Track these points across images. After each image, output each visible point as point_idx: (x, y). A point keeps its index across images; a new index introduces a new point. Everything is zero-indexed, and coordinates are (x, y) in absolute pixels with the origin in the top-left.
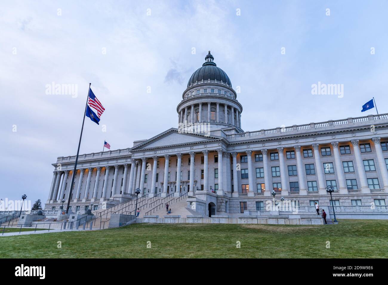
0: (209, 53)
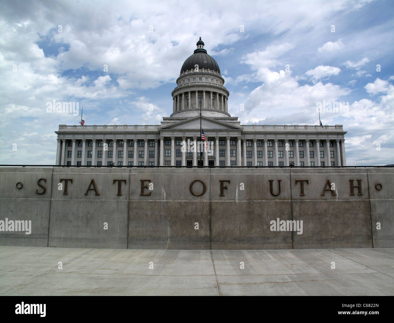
0: (200, 39)
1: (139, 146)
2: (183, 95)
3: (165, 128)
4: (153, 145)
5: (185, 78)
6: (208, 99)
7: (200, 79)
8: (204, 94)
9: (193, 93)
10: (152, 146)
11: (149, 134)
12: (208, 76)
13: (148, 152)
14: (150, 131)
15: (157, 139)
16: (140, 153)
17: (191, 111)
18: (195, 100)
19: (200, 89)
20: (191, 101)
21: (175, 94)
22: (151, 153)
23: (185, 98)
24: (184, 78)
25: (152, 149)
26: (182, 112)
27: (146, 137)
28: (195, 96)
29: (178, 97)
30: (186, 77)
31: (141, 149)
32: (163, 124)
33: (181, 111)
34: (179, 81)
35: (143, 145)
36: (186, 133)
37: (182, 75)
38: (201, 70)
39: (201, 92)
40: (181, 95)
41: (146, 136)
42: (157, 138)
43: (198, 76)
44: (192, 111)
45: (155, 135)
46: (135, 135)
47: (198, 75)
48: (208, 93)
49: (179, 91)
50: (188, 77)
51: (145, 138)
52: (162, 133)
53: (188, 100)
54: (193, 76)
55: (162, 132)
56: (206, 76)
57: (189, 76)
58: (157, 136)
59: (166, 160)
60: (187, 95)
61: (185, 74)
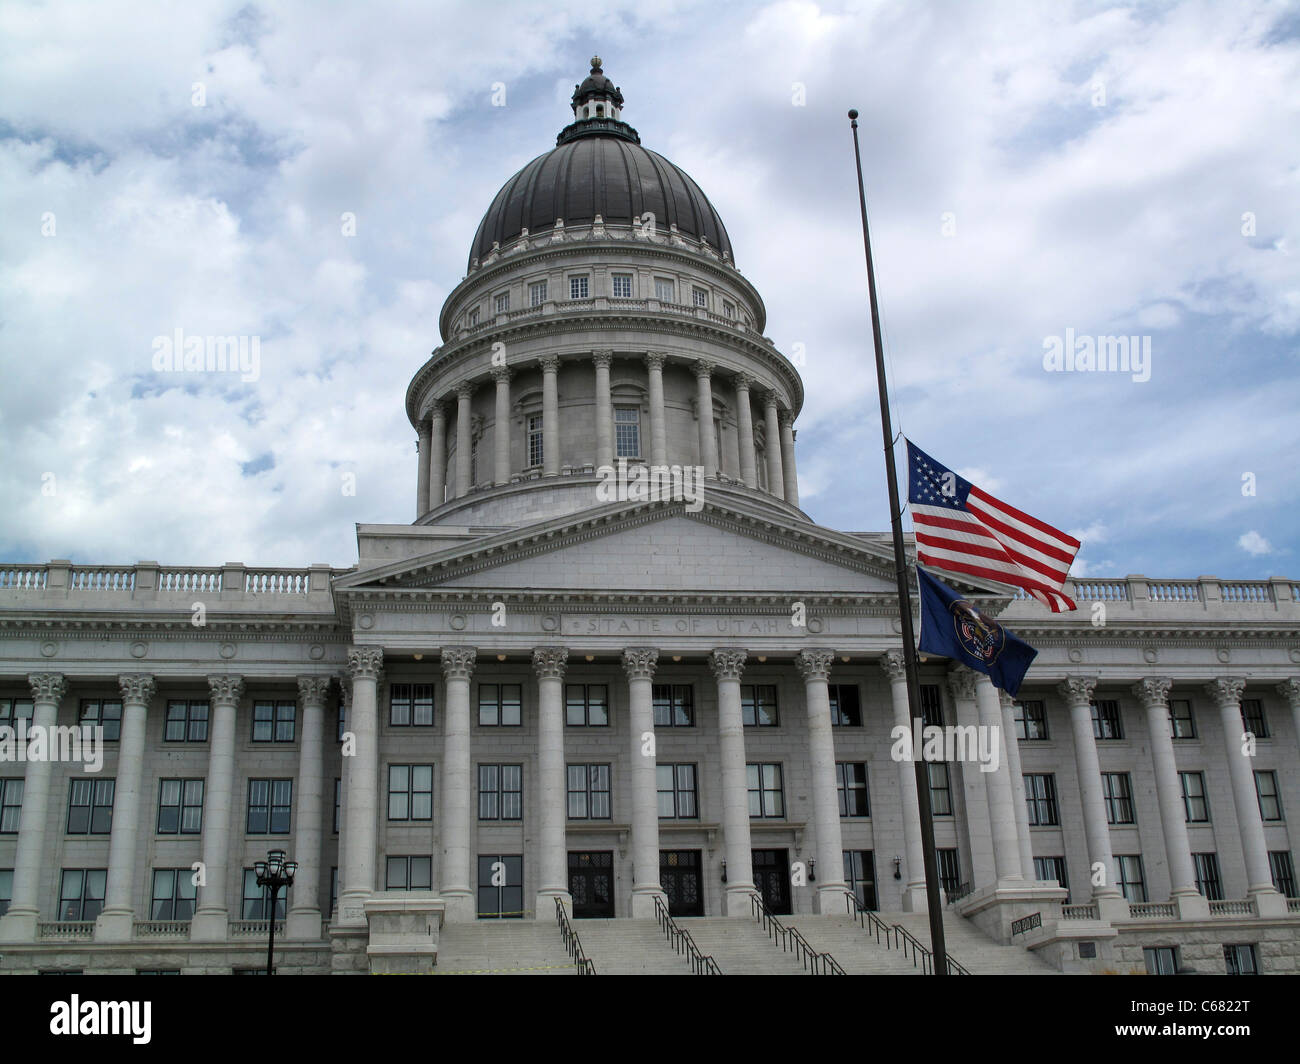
1: (159, 736)
2: (503, 389)
3: (392, 581)
4: (285, 730)
5: (513, 282)
6: (680, 416)
7: (622, 280)
8: (656, 375)
9: (576, 368)
10: (274, 740)
11: (257, 640)
12: (670, 265)
13: (234, 787)
14: (265, 610)
15: (315, 678)
16: (172, 796)
17: (563, 492)
18: (593, 423)
19: (629, 343)
20: (561, 427)
21: (438, 391)
22: (261, 795)
23: (513, 409)
24: (501, 280)
25: (271, 762)
26: (494, 504)
27: (227, 660)
28: (594, 397)
29: (464, 405)
30: (520, 273)
31: (179, 762)
32: (380, 545)
33: (482, 494)
34: (464, 304)
35: (197, 731)
36: (569, 624)
37: (490, 261)
38: (625, 229)
39: (631, 366)
40: (482, 390)
41: (228, 652)
42: (321, 669)
43: (607, 266)
44: (573, 491)
45: (307, 648)
46: (138, 641)
47: (608, 259)
48: (681, 372)
49: (472, 363)
50: (532, 269)
51: (220, 668)
52: (366, 622)
53: (536, 419)
54: (566, 263)
55: (370, 613)
56: (657, 264)
57: (542, 266)
58: (318, 652)
59: (391, 851)
60: (533, 390)
61: (506, 255)
